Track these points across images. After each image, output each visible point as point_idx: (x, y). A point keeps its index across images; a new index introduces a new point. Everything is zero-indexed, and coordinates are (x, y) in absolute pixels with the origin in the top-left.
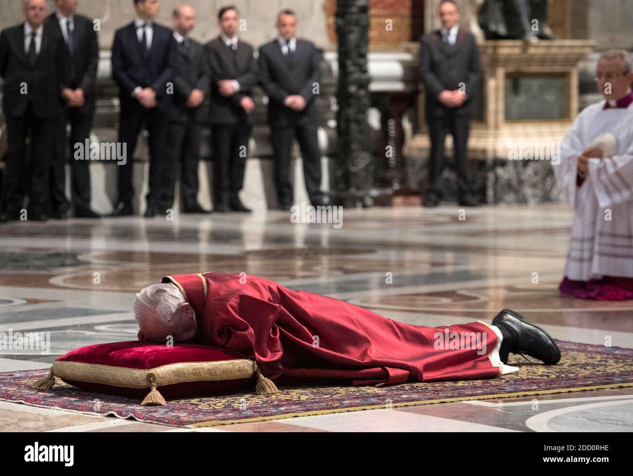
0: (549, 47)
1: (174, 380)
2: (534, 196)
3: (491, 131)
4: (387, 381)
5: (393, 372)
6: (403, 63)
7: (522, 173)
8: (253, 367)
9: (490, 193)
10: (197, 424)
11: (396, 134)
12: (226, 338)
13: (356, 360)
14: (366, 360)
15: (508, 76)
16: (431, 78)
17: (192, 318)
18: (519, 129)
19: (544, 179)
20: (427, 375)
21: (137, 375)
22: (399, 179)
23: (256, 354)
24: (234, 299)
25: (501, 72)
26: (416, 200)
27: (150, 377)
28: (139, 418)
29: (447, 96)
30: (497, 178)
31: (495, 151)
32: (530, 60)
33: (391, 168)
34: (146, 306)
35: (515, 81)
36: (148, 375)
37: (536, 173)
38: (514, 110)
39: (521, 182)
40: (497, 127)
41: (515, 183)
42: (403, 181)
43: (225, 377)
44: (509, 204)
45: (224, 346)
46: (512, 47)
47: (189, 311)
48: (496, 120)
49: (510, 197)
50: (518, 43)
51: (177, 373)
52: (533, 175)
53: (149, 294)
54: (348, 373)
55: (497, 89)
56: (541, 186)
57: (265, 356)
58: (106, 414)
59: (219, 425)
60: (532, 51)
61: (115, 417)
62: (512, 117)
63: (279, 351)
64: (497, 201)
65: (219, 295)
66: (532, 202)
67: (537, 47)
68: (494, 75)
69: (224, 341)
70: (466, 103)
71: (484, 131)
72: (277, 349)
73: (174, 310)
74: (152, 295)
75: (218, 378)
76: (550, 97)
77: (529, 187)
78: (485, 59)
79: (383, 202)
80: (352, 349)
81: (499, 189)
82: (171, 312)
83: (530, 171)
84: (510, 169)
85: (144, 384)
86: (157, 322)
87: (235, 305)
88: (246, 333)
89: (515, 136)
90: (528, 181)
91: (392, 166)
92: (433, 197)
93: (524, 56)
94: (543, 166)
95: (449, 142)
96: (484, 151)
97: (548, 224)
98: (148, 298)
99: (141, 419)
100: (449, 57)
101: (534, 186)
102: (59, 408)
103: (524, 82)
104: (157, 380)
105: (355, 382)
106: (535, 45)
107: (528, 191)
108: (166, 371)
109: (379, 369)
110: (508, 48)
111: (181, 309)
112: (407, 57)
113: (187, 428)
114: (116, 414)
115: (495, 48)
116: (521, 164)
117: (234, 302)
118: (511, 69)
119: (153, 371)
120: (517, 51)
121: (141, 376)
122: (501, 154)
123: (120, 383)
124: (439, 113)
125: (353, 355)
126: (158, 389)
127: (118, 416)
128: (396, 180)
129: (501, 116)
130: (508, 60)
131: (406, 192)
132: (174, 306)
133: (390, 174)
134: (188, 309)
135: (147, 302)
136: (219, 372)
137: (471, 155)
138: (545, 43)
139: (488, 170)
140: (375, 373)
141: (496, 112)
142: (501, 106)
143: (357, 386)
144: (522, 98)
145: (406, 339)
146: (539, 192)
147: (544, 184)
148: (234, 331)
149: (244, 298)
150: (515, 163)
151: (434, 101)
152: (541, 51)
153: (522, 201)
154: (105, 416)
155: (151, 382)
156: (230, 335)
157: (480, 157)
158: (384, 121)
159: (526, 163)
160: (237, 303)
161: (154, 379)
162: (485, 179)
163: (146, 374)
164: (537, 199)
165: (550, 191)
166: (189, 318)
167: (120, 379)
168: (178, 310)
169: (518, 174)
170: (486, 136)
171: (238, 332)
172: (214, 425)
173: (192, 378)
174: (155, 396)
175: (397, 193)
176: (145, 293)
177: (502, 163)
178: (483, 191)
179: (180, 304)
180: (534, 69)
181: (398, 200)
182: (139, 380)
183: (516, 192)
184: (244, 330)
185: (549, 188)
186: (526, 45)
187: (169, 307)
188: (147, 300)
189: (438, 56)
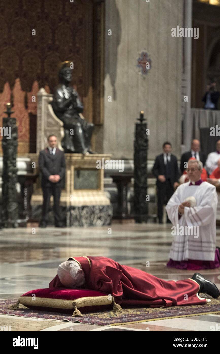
0: (93, 157)
1: (83, 305)
2: (86, 223)
3: (68, 194)
4: (166, 306)
5: (168, 301)
6: (26, 162)
7: (82, 213)
8: (112, 299)
9: (68, 221)
10: (112, 324)
11: (28, 195)
12: (100, 285)
13: (151, 296)
14: (155, 297)
15: (76, 169)
16: (45, 170)
17: (83, 276)
18: (80, 193)
19: (90, 216)
20: (179, 303)
21: (67, 302)
22: (28, 215)
23: (113, 293)
24: (103, 268)
25: (72, 167)
26: (36, 224)
27: (74, 304)
28: (81, 322)
29: (52, 177)
30: (71, 215)
31: (70, 203)
32: (85, 163)
33: (25, 210)
34: (65, 271)
35: (78, 171)
36: (73, 303)
37: (87, 213)
38: (78, 184)
39: (81, 217)
40: (70, 192)
41: (78, 217)
42: (30, 216)
43: (102, 304)
44: (76, 226)
45: (99, 290)
46: (78, 156)
47: (82, 273)
48: (70, 189)
49: (76, 223)
50: (80, 155)
51: (85, 302)
52: (86, 214)
53: (66, 265)
54: (148, 302)
55: (71, 175)
56: (89, 218)
57: (117, 294)
58: (63, 320)
59: (120, 325)
60: (86, 158)
61: (68, 322)
62: (78, 188)
63: (121, 292)
64: (71, 225)
65: (96, 266)
66: (85, 226)
67: (88, 156)
68: (70, 169)
69: (100, 287)
70: (60, 181)
71: (65, 194)
72: (121, 291)
73: (77, 272)
74: (67, 265)
75: (99, 304)
76: (93, 179)
77: (84, 219)
78: (67, 161)
79: (23, 225)
80: (148, 291)
81: (72, 220)
82: (76, 273)
83: (84, 212)
84: (77, 210)
85: (71, 307)
86: (70, 277)
87: (104, 270)
88: (109, 283)
89: (78, 196)
90: (84, 216)
91: (26, 209)
92: (44, 223)
93: (83, 161)
94: (90, 210)
95: (52, 199)
96: (65, 203)
97: (92, 236)
98: (65, 267)
99: (82, 322)
100: (53, 160)
101: (86, 218)
102: (36, 318)
103: (82, 172)
104: (77, 305)
105: (151, 306)
106: (87, 156)
107: (84, 221)
108: (80, 301)
109: (161, 300)
110: (76, 157)
111: (79, 272)
112: (28, 160)
113: (108, 326)
114: (68, 320)
115: (71, 157)
116: (81, 209)
117: (104, 269)
118: (77, 166)
119: (75, 301)
120: (80, 158)
121: (70, 303)
122: (73, 204)
123: (57, 307)
124: (48, 185)
125: (149, 294)
126: (78, 309)
127: (69, 321)
128: (27, 215)
129: (72, 187)
130: (76, 162)
131: (32, 221)
132: (77, 270)
133: (24, 213)
134: (82, 272)
135: (66, 269)
136: (100, 301)
137: (61, 205)
138: (91, 155)
139: (67, 211)
140: (160, 302)
141: (71, 185)
142: (73, 183)
143: (153, 308)
144: (81, 179)
145: (165, 288)
146: (88, 221)
147: (90, 218)
148: (104, 282)
149: (108, 267)
150: (79, 208)
151: (46, 180)
152: (90, 158)
153: (81, 225)
154: (62, 321)
155: (75, 306)
156: (102, 284)
157: (64, 205)
158: (22, 188)
159: (83, 207)
160: (105, 269)
161: (76, 304)
162: (66, 215)
163: (72, 302)
164: (87, 224)
165: (93, 221)
166: (82, 276)
167: (58, 305)
168: (78, 272)
169: (80, 213)
170: (66, 196)
171: (106, 282)
172: (118, 325)
173: (90, 304)
174: (77, 312)
175: (29, 221)
176: (64, 265)
177: (73, 208)
178: (65, 221)
179: (79, 270)
180: (86, 166)
181: (29, 224)
182: (68, 305)
183: (79, 221)
184: (109, 282)
185: (92, 219)
186: (84, 155)
187: (75, 271)
188: (65, 268)
189: (48, 160)
